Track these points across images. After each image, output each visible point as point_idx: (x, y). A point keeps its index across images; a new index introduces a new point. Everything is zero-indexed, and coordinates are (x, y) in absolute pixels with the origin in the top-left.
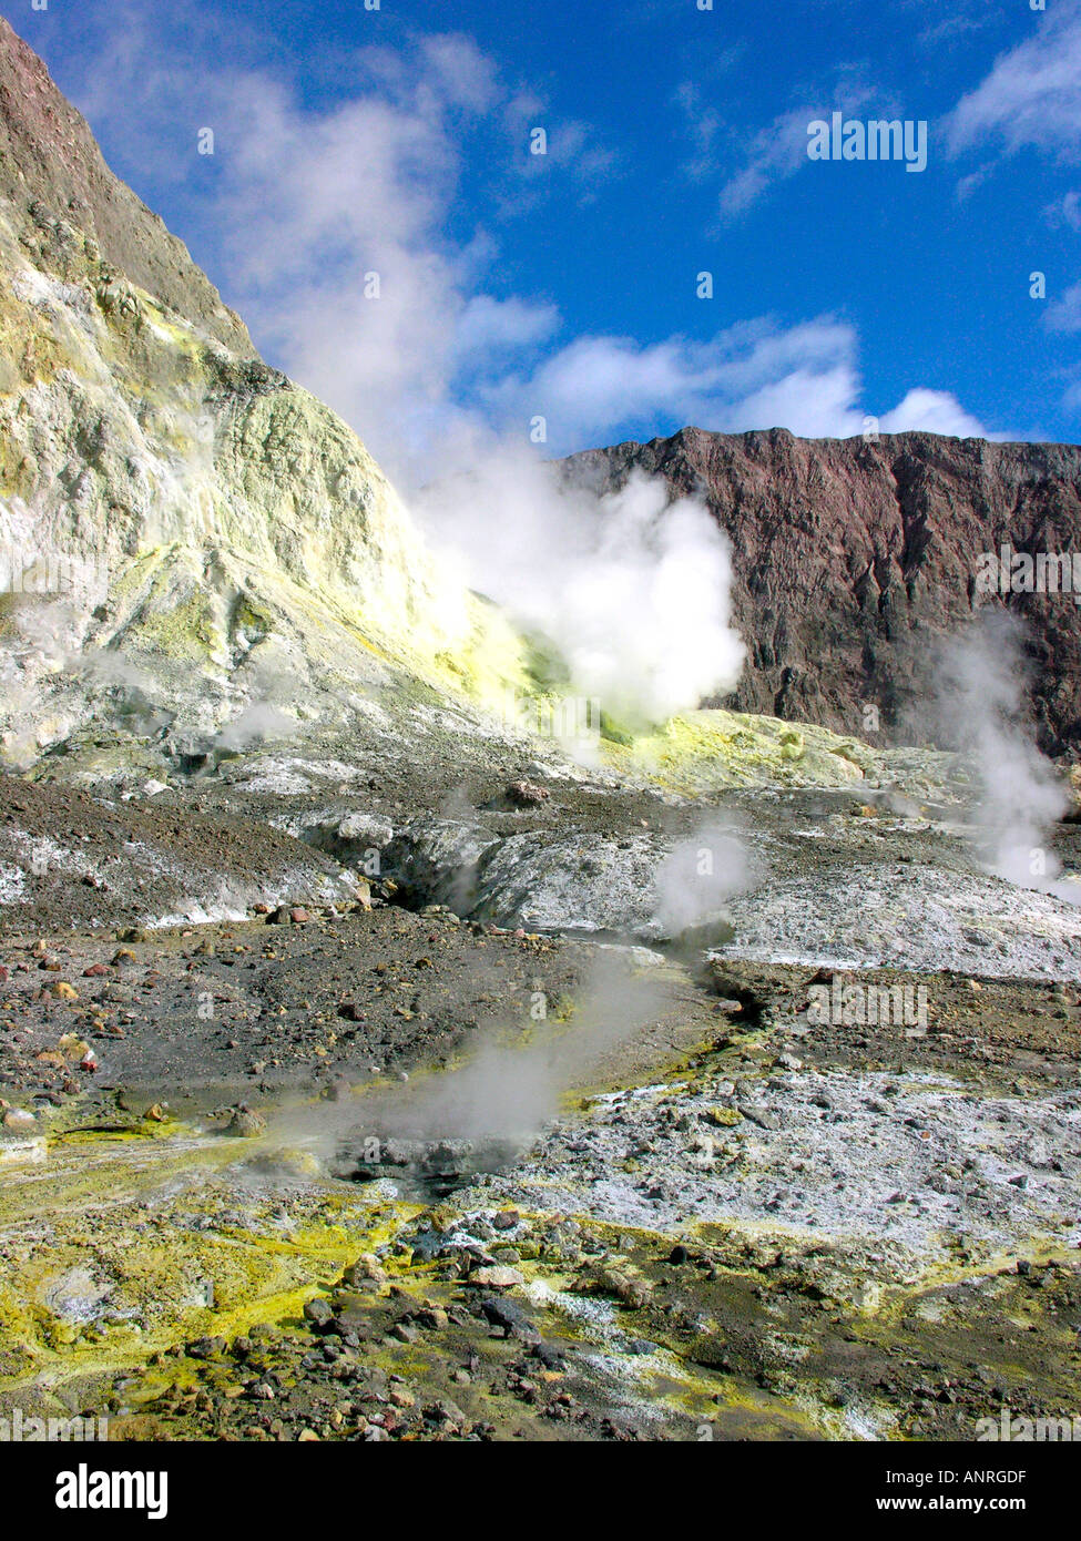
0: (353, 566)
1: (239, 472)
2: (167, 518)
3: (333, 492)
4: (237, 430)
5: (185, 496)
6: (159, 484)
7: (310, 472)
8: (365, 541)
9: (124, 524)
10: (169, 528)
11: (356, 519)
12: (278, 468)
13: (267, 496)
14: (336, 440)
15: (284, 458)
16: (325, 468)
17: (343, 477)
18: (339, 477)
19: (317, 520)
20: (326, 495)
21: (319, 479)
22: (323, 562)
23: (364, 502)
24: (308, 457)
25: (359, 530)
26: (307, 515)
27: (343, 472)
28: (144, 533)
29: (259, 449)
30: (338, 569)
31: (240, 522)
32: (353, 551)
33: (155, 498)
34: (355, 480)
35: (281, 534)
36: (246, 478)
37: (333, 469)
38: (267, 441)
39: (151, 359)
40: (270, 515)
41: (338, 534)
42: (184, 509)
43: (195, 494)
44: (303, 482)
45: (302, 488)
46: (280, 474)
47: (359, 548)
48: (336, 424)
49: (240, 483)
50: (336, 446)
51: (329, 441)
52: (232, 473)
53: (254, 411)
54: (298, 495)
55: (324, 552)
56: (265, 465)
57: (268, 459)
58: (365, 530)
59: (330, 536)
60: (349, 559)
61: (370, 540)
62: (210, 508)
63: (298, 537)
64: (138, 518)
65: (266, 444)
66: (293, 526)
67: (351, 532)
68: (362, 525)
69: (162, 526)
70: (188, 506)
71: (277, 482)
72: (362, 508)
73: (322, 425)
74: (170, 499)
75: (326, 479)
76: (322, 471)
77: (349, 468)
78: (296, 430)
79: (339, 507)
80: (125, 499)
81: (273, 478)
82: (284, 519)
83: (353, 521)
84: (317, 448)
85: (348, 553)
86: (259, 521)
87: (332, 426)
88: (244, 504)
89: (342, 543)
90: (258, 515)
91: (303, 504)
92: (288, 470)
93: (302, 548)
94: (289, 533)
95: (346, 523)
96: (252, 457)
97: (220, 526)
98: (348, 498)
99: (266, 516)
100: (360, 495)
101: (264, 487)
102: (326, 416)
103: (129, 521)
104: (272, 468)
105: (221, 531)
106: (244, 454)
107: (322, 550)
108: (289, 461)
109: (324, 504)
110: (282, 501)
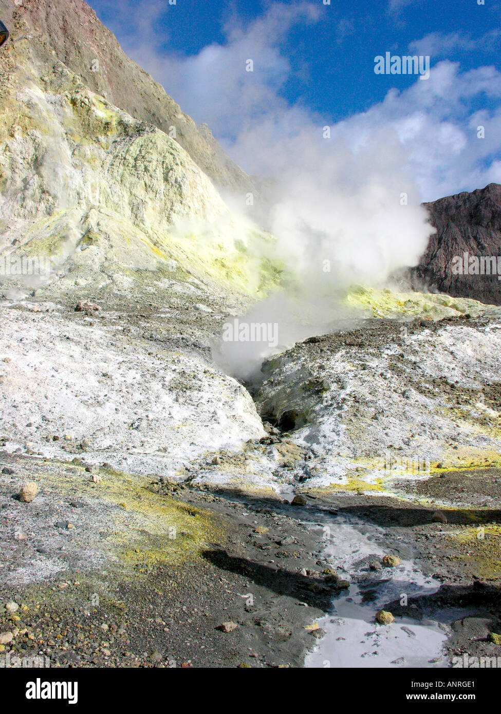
0: (174, 217)
1: (119, 173)
2: (71, 196)
3: (166, 180)
4: (123, 153)
5: (82, 185)
6: (69, 180)
7: (155, 171)
8: (181, 203)
9: (48, 200)
10: (72, 201)
11: (177, 192)
12: (139, 169)
13: (131, 184)
14: (171, 154)
15: (142, 165)
16: (163, 168)
17: (171, 171)
18: (169, 172)
19: (156, 194)
20: (163, 181)
21: (159, 174)
22: (158, 215)
23: (182, 183)
24: (154, 163)
25: (179, 198)
26: (151, 192)
27: (172, 169)
28: (58, 204)
29: (132, 161)
30: (166, 218)
31: (113, 197)
32: (174, 208)
33: (66, 187)
34: (178, 172)
35: (135, 201)
36: (122, 176)
37: (167, 168)
38: (137, 158)
39: (91, 125)
40: (131, 193)
41: (167, 200)
42: (81, 191)
43: (89, 184)
44: (151, 176)
45: (150, 178)
46: (140, 172)
47: (178, 206)
48: (173, 146)
49: (119, 179)
50: (171, 157)
51: (167, 154)
52: (115, 174)
53: (133, 144)
54: (147, 182)
55: (159, 209)
56: (133, 169)
57: (135, 166)
58: (182, 198)
59: (163, 202)
60: (172, 212)
61: (184, 202)
62: (98, 191)
63: (144, 202)
64: (55, 197)
65: (136, 159)
66: (142, 198)
67: (174, 199)
68: (180, 195)
69: (69, 201)
70: (83, 190)
71: (138, 177)
72: (180, 186)
73: (166, 147)
74: (74, 187)
75: (163, 173)
76: (162, 169)
77: (175, 167)
78: (151, 151)
79: (168, 187)
80: (49, 188)
81: (136, 175)
82: (137, 194)
83: (175, 193)
84: (161, 159)
85: (171, 209)
86: (124, 196)
87: (171, 148)
88: (117, 188)
89: (169, 205)
90: (125, 193)
91: (149, 186)
92: (144, 170)
93: (145, 208)
94: (139, 201)
95: (172, 194)
96: (128, 166)
97: (101, 199)
98: (173, 182)
99: (129, 194)
100: (179, 179)
101: (129, 179)
102: (169, 143)
103: (50, 199)
104: (136, 170)
105: (101, 201)
106: (124, 164)
107: (158, 209)
108: (145, 166)
109: (161, 186)
110: (138, 186)
